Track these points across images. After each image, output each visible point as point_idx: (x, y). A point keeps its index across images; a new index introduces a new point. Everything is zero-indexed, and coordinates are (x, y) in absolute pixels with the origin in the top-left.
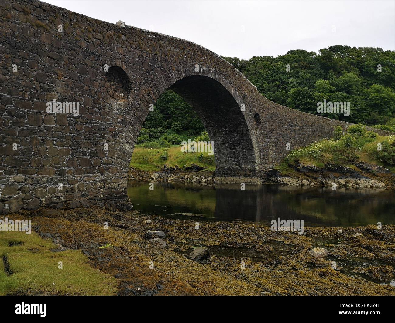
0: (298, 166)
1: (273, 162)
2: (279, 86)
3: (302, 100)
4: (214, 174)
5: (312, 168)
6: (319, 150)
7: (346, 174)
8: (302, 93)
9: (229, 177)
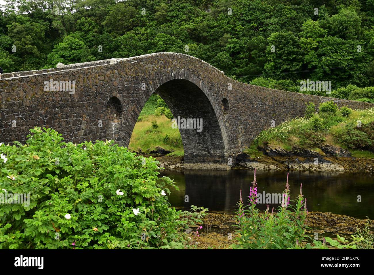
0: (267, 149)
1: (242, 146)
2: (256, 29)
3: (284, 49)
4: (183, 160)
5: (279, 152)
6: (288, 132)
7: (310, 158)
8: (285, 40)
9: (198, 164)
